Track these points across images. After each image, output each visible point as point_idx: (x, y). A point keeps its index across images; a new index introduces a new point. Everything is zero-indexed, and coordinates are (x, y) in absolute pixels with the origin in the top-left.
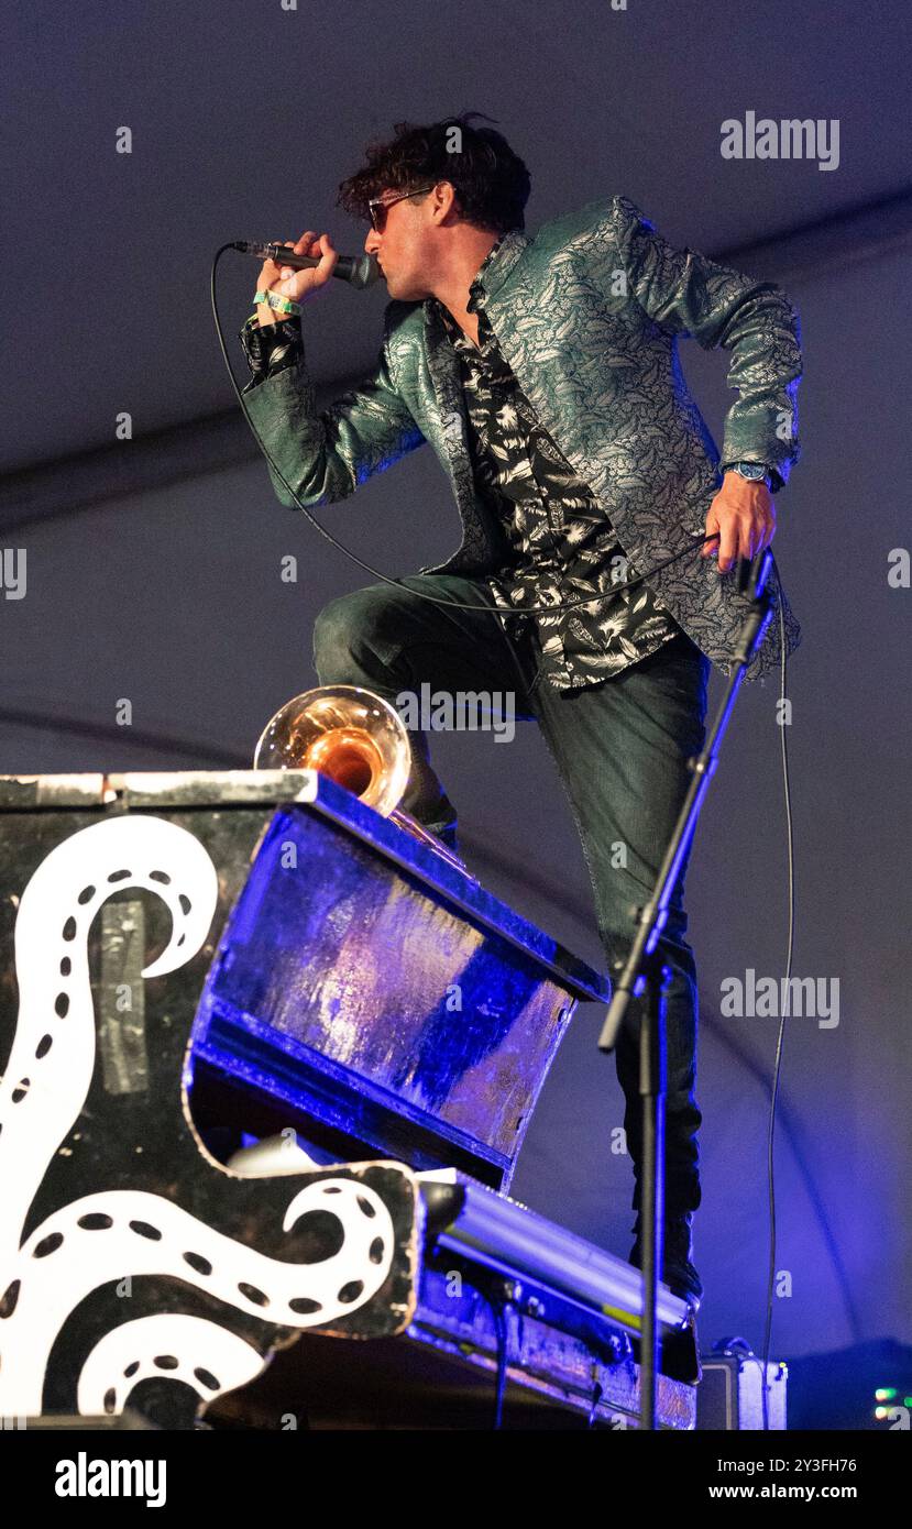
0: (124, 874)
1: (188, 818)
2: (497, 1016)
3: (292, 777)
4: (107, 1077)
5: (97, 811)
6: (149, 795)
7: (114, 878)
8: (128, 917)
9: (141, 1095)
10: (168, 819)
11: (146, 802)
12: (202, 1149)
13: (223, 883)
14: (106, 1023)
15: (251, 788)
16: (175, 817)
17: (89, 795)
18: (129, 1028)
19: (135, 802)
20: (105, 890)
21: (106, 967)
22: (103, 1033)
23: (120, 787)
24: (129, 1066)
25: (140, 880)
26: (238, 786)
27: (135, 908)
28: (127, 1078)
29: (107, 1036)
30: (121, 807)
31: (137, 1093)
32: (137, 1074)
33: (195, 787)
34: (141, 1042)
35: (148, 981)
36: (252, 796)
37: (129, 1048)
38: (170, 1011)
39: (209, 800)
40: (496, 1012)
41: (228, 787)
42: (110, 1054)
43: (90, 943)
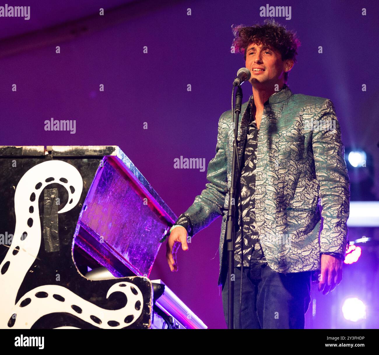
0: (51, 179)
1: (73, 161)
2: (149, 231)
3: (109, 148)
4: (46, 247)
5: (42, 158)
6: (60, 153)
7: (48, 180)
8: (53, 193)
9: (58, 252)
10: (66, 162)
11: (59, 155)
12: (78, 271)
13: (85, 183)
14: (45, 229)
15: (95, 151)
16: (69, 160)
17: (40, 152)
18: (53, 230)
19: (55, 155)
20: (45, 184)
21: (45, 210)
22: (44, 232)
23: (50, 150)
24: (53, 243)
25: (57, 181)
26: (91, 150)
27: (55, 191)
28: (52, 247)
29: (46, 233)
30: (51, 156)
31: (55, 252)
32: (56, 245)
33: (76, 150)
34: (57, 235)
35: (60, 214)
36: (96, 154)
37: (53, 237)
38: (67, 225)
39: (81, 155)
40: (149, 229)
41: (87, 150)
42: (47, 239)
43: (39, 202)
